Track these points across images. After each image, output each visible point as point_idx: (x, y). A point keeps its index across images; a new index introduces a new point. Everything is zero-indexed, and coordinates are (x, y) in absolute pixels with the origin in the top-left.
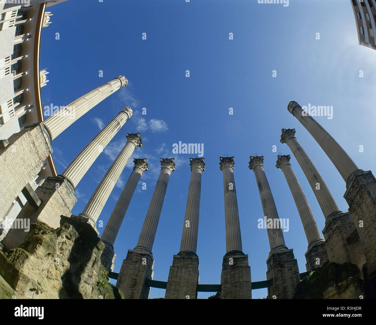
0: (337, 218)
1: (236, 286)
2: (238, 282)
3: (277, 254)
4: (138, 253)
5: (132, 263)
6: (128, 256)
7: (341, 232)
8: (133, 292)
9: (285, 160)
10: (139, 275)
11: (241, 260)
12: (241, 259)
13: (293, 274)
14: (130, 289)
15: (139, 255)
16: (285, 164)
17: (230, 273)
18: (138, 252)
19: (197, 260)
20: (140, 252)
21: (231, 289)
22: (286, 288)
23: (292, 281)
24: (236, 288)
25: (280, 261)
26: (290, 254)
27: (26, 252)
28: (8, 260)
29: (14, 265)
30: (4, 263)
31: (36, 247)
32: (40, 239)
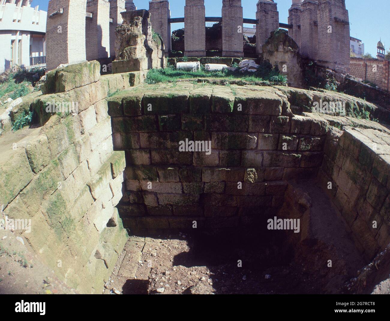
2: (234, 17)
6: (150, 6)
8: (162, 31)
10: (163, 17)
14: (160, 30)
15: (158, 3)
17: (228, 10)
22: (267, 30)
23: (273, 26)
27: (132, 47)
28: (125, 60)
29: (132, 58)
30: (123, 64)
31: (136, 41)
32: (136, 35)
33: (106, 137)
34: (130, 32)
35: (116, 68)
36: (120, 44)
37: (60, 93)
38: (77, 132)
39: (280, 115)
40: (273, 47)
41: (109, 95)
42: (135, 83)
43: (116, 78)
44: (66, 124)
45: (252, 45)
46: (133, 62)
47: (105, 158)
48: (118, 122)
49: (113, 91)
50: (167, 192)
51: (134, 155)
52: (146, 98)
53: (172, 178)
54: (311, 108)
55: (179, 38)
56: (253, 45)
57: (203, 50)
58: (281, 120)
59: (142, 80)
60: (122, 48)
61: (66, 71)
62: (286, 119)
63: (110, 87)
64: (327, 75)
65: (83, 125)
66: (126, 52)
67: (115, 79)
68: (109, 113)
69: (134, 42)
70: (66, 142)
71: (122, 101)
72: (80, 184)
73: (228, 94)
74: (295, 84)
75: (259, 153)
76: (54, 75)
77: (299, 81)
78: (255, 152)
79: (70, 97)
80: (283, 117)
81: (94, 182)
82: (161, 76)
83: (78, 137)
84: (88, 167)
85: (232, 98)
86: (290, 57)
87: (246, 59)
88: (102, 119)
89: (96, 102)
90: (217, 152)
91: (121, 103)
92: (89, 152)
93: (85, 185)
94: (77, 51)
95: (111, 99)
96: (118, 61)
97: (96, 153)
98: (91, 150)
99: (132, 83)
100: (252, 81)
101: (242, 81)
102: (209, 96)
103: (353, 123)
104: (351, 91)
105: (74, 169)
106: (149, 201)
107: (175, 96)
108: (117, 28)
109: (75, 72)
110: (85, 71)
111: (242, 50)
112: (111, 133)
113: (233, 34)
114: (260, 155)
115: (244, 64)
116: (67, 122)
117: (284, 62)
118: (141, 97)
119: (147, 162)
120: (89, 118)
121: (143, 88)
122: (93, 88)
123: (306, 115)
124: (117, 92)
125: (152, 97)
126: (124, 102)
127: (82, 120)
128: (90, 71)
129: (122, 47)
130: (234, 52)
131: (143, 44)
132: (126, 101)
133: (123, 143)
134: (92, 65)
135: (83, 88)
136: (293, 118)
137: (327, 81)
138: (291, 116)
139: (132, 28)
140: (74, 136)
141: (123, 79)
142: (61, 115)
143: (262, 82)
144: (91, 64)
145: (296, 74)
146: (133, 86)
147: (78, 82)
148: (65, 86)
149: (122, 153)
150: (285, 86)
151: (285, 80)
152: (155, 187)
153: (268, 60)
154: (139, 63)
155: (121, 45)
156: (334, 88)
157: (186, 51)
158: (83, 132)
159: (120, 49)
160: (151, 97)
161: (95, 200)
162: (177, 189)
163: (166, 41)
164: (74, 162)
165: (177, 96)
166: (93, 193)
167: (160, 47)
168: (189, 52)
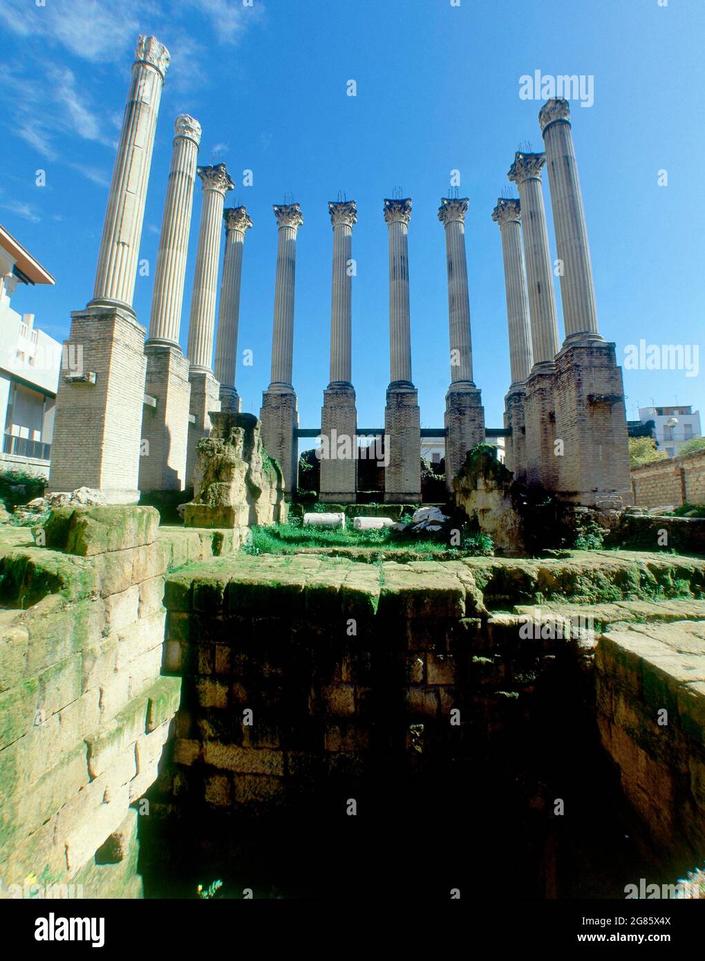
0: (546, 375)
1: (402, 433)
2: (404, 428)
3: (458, 393)
4: (276, 394)
5: (272, 411)
6: (264, 402)
7: (543, 399)
8: (281, 454)
9: (511, 210)
10: (284, 425)
11: (407, 397)
12: (408, 395)
13: (476, 428)
15: (278, 396)
16: (510, 219)
17: (394, 414)
18: (277, 392)
19: (354, 395)
20: (279, 392)
21: (397, 437)
22: (462, 447)
23: (473, 438)
24: (402, 436)
25: (460, 404)
26: (476, 396)
27: (224, 484)
28: (209, 505)
29: (222, 504)
30: (204, 512)
31: (230, 473)
32: (231, 463)
33: (150, 646)
34: (221, 455)
35: (192, 518)
36: (203, 474)
37: (76, 557)
38: (94, 631)
39: (464, 618)
40: (470, 482)
41: (171, 569)
42: (222, 550)
43: (188, 540)
44: (76, 614)
45: (438, 477)
46: (223, 511)
47: (139, 687)
48: (179, 620)
49: (177, 565)
50: (254, 771)
51: (201, 687)
52: (234, 584)
53: (267, 740)
54: (534, 596)
55: (312, 467)
56: (441, 476)
57: (350, 491)
58: (465, 626)
59: (236, 546)
61: (94, 518)
62: (476, 623)
63: (175, 556)
64: (576, 519)
65: (110, 619)
66: (213, 491)
67: (186, 542)
68: (166, 602)
69: (228, 475)
70: (65, 649)
71: (192, 585)
72: (70, 738)
73: (369, 584)
74: (511, 548)
75: (430, 691)
76: (68, 517)
77: (519, 541)
78: (422, 689)
79: (93, 566)
80: (470, 620)
81: (104, 735)
82: (270, 541)
83: (94, 641)
84: (100, 703)
85: (374, 590)
86: (497, 499)
87: (425, 506)
88: (149, 612)
89: (143, 580)
90: (352, 690)
91: (189, 587)
92: (111, 672)
93: (81, 742)
94: (121, 469)
95: (173, 578)
96: (196, 505)
97: (123, 677)
98: (116, 670)
99: (216, 550)
100: (426, 551)
101: (409, 552)
102: (338, 587)
103: (635, 614)
104: (638, 541)
105: (66, 703)
106: (215, 790)
107: (282, 584)
108: (200, 441)
109: (111, 524)
110: (132, 524)
111: (418, 490)
112: (163, 640)
113: (402, 460)
114: (432, 695)
115: (421, 517)
116: (79, 612)
117: (487, 510)
118: (226, 581)
119: (223, 702)
120: (124, 610)
121: (234, 563)
122: (142, 556)
123: (521, 611)
124: (186, 564)
125: (245, 583)
126: (196, 586)
127: (108, 610)
128: (140, 525)
129: (206, 482)
130: (405, 493)
131: (243, 479)
132: (198, 585)
133: (182, 661)
134: (145, 516)
135: (122, 553)
136: (490, 621)
137: (580, 532)
138: (484, 617)
139: (227, 447)
140: (87, 638)
141: (201, 541)
142: (69, 597)
143: (444, 552)
144: (143, 513)
145: (512, 529)
146: (217, 555)
147: (115, 542)
148: (87, 547)
149: (178, 681)
150: (489, 555)
151: (489, 545)
152: (232, 759)
153: (462, 505)
154: (234, 514)
155: (205, 477)
156: (597, 544)
157: (322, 493)
158: (106, 633)
159: (202, 484)
160: (242, 584)
161: (92, 777)
162: (275, 764)
163: (286, 472)
164: (71, 689)
165: (285, 585)
166: (92, 761)
167: (275, 485)
168: (327, 494)
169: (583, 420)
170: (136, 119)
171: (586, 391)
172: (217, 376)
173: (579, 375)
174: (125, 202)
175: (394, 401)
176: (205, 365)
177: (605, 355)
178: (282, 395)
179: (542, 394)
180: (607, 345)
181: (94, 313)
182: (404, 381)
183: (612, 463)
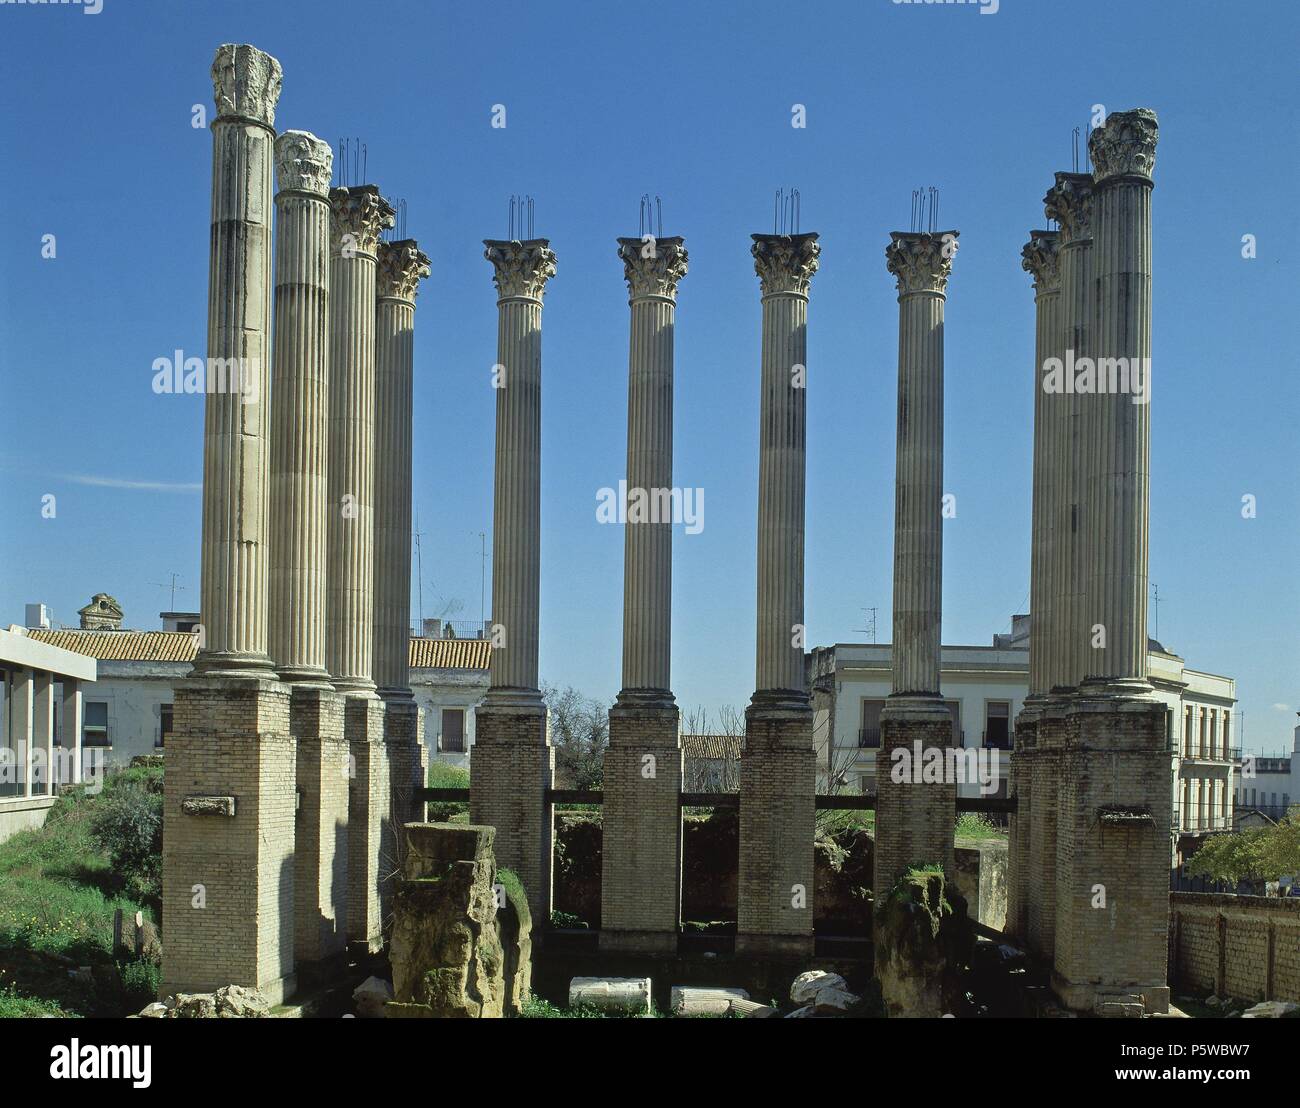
1: (776, 807)
2: (781, 797)
3: (899, 724)
4: (505, 715)
5: (499, 752)
10: (525, 785)
11: (791, 728)
12: (792, 724)
13: (935, 800)
14: (513, 837)
15: (510, 720)
17: (760, 767)
18: (505, 710)
19: (674, 722)
20: (512, 711)
21: (764, 817)
22: (907, 839)
23: (929, 820)
24: (775, 813)
27: (450, 970)
28: (428, 1006)
29: (449, 1005)
31: (460, 951)
36: (410, 949)
57: (665, 928)
60: (418, 963)
66: (432, 982)
69: (455, 955)
87: (818, 969)
96: (406, 1005)
111: (808, 928)
113: (776, 867)
115: (803, 994)
130: (780, 935)
157: (607, 931)
159: (410, 965)
168: (616, 933)
169: (1086, 854)
170: (242, 265)
171: (1096, 797)
172: (383, 692)
173: (1086, 768)
174: (242, 458)
175: (761, 737)
176: (360, 676)
177: (1144, 727)
178: (519, 718)
179: (1052, 761)
180: (1149, 708)
181: (218, 686)
182: (785, 691)
183: (1132, 934)
